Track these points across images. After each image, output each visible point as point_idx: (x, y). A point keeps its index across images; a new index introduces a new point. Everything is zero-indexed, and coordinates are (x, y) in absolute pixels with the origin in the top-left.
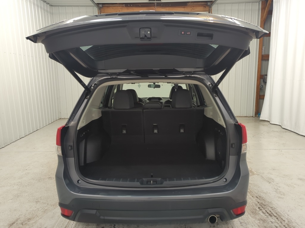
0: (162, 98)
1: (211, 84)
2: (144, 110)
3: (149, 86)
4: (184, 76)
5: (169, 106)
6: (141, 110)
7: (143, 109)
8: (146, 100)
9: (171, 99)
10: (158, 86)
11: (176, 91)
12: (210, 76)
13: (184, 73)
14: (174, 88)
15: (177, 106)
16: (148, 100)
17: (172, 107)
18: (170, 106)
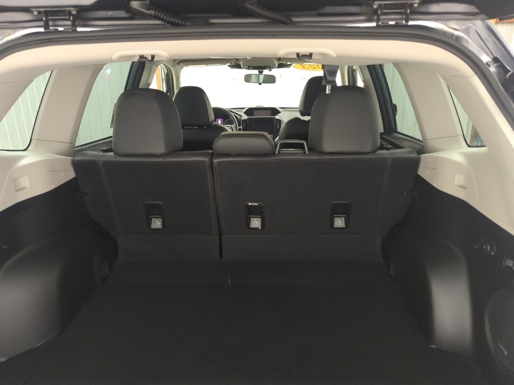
0: (280, 110)
1: (496, 60)
2: (215, 161)
3: (248, 79)
4: (374, 24)
5: (301, 146)
6: (206, 159)
7: (212, 156)
8: (242, 113)
9: (303, 114)
10: (271, 80)
11: (328, 92)
12: (492, 22)
13: (376, 10)
14: (324, 83)
15: (328, 146)
16: (245, 113)
17: (309, 150)
18: (303, 144)
